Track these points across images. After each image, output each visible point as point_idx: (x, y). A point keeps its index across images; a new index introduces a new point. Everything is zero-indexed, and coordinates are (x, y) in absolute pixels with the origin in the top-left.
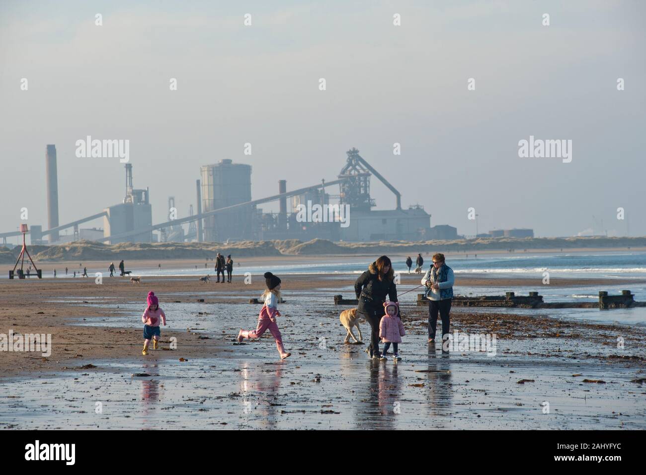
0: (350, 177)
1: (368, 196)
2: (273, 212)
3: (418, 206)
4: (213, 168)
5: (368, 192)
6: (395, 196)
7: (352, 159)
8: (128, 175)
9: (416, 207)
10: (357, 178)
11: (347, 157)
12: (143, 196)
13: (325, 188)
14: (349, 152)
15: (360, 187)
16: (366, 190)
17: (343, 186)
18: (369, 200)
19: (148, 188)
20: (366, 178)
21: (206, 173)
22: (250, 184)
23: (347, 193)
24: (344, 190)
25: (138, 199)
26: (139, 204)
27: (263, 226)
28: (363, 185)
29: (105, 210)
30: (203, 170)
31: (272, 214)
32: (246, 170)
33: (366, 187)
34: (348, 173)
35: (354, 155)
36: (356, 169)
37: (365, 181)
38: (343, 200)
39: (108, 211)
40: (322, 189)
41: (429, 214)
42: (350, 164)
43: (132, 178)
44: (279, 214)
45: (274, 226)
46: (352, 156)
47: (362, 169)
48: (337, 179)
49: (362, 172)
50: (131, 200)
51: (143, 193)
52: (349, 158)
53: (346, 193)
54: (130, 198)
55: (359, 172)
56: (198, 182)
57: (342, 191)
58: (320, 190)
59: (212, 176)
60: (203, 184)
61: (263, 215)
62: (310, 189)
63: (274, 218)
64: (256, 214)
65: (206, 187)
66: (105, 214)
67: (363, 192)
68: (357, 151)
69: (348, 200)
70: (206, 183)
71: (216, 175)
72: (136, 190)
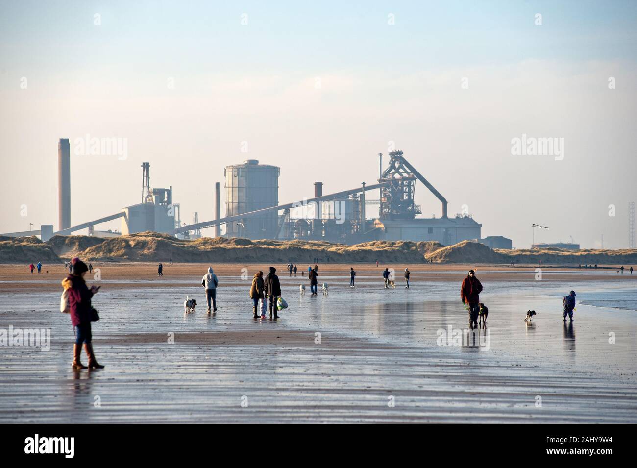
0: (392, 181)
1: (412, 202)
4: (238, 169)
5: (412, 198)
6: (440, 203)
7: (395, 161)
8: (145, 175)
9: (464, 216)
10: (400, 182)
11: (390, 159)
12: (166, 196)
13: (366, 192)
14: (392, 154)
15: (403, 192)
16: (409, 196)
17: (385, 190)
18: (413, 207)
19: (171, 187)
20: (410, 183)
21: (230, 174)
22: (278, 187)
23: (389, 198)
24: (385, 195)
25: (160, 199)
26: (160, 204)
27: (296, 233)
28: (407, 190)
29: (123, 210)
30: (227, 170)
32: (274, 171)
33: (410, 193)
34: (390, 177)
35: (397, 156)
36: (400, 174)
37: (409, 186)
38: (384, 206)
39: (127, 211)
40: (362, 193)
41: (479, 223)
42: (392, 166)
43: (149, 178)
45: (309, 232)
47: (406, 172)
48: (377, 183)
49: (405, 175)
50: (152, 200)
51: (166, 192)
52: (392, 160)
53: (387, 198)
54: (150, 198)
55: (402, 175)
56: (218, 185)
57: (382, 196)
58: (358, 194)
59: (237, 177)
60: (227, 186)
61: (296, 220)
62: (349, 192)
63: (309, 223)
64: (290, 219)
65: (230, 189)
66: (124, 214)
67: (407, 198)
68: (400, 153)
69: (390, 206)
70: (230, 185)
71: (241, 177)
72: (158, 189)
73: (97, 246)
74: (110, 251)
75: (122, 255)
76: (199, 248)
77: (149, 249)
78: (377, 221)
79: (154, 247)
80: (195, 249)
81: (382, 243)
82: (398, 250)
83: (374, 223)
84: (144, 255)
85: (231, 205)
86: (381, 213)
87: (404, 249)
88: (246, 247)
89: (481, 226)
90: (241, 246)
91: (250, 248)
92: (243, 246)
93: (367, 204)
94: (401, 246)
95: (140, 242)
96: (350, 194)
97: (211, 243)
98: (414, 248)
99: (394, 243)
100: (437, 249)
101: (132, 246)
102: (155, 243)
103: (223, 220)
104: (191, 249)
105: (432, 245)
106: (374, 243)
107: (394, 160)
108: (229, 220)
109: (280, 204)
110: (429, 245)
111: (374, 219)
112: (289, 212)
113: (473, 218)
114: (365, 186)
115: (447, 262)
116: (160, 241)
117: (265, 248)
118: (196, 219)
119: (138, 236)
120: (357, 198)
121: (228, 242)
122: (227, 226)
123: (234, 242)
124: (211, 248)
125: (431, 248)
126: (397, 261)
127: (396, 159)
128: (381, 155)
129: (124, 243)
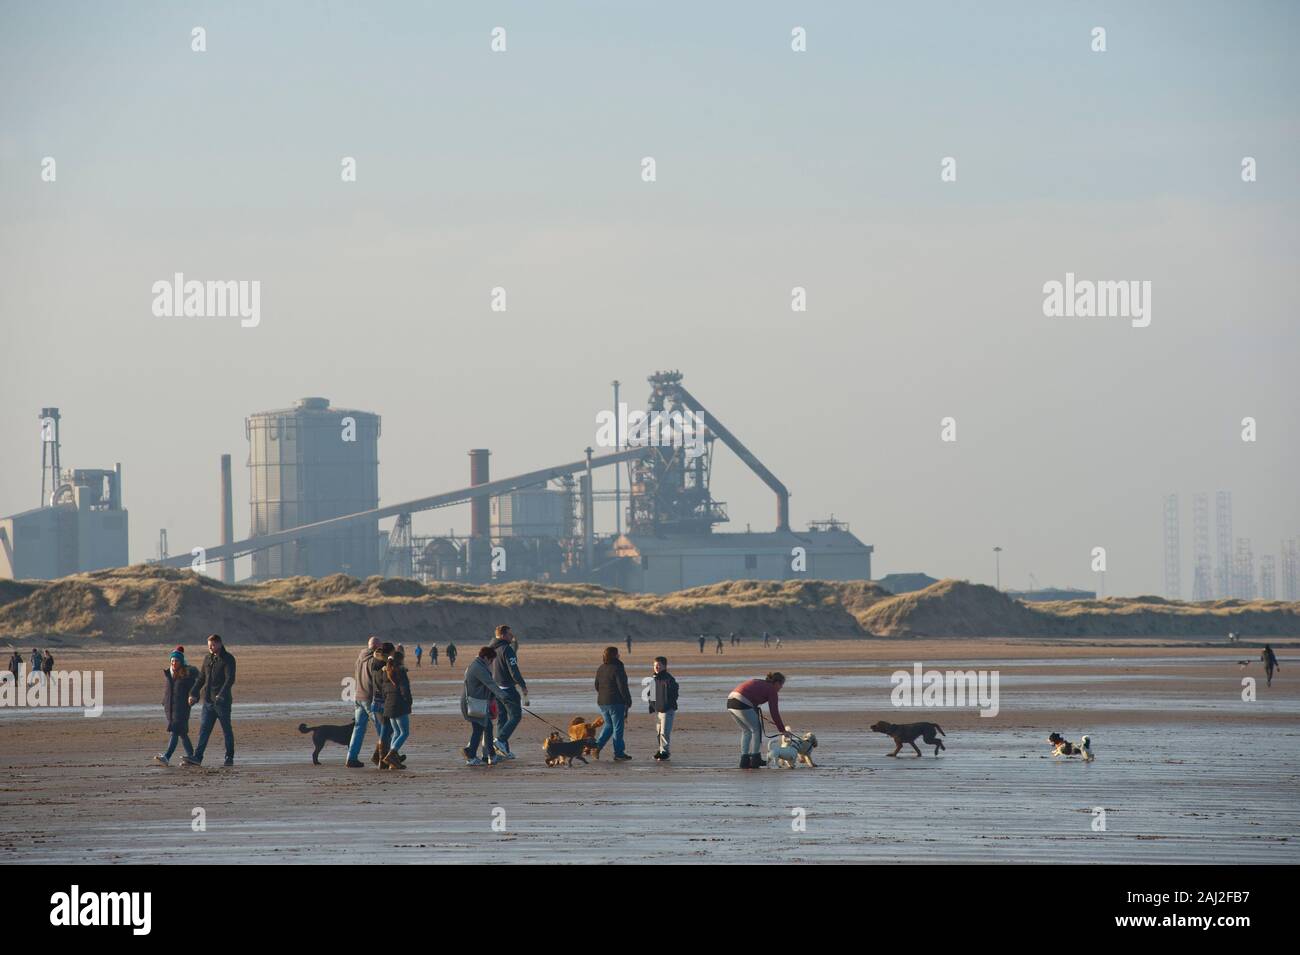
1: (706, 494)
2: (456, 534)
3: (833, 523)
4: (280, 420)
5: (705, 483)
7: (663, 397)
9: (829, 526)
11: (649, 390)
12: (106, 487)
13: (595, 472)
14: (656, 379)
15: (682, 471)
16: (699, 480)
17: (640, 466)
18: (708, 505)
19: (119, 465)
21: (261, 432)
22: (377, 463)
23: (649, 485)
24: (640, 479)
25: (92, 495)
26: (93, 508)
28: (692, 464)
30: (252, 423)
31: (452, 537)
33: (700, 472)
35: (667, 384)
38: (637, 505)
40: (584, 473)
41: (867, 544)
42: (655, 408)
44: (472, 539)
45: (459, 570)
46: (664, 389)
48: (622, 449)
50: (72, 497)
51: (106, 479)
52: (655, 395)
53: (646, 485)
54: (67, 494)
56: (226, 461)
57: (634, 481)
58: (577, 476)
59: (278, 441)
60: (253, 461)
61: (428, 542)
62: (553, 473)
63: (458, 549)
64: (411, 538)
65: (261, 470)
67: (692, 484)
68: (676, 377)
69: (652, 503)
70: (261, 459)
71: (288, 439)
72: (85, 471)
75: (87, 629)
76: (292, 604)
77: (160, 610)
78: (623, 541)
79: (173, 604)
80: (283, 607)
81: (746, 588)
82: (793, 604)
83: (615, 547)
84: (147, 627)
85: (262, 507)
86: (632, 522)
87: (806, 602)
88: (418, 599)
89: (871, 549)
90: (404, 598)
91: (427, 602)
92: (408, 599)
93: (599, 499)
94: (798, 595)
95: (134, 593)
96: (557, 476)
97: (315, 591)
98: (831, 599)
99: (777, 588)
100: (873, 603)
101: (112, 603)
102: (176, 592)
103: (242, 546)
104: (271, 608)
105: (861, 590)
106: (726, 588)
107: (660, 393)
109: (382, 505)
110: (854, 592)
111: (615, 537)
112: (410, 523)
113: (851, 531)
114: (593, 456)
115: (909, 636)
116: (188, 587)
117: (465, 604)
119: (116, 576)
120: (573, 485)
121: (361, 587)
122: (254, 558)
123: (378, 587)
124: (325, 606)
125: (858, 599)
126: (794, 633)
127: (667, 391)
128: (616, 384)
129: (89, 596)
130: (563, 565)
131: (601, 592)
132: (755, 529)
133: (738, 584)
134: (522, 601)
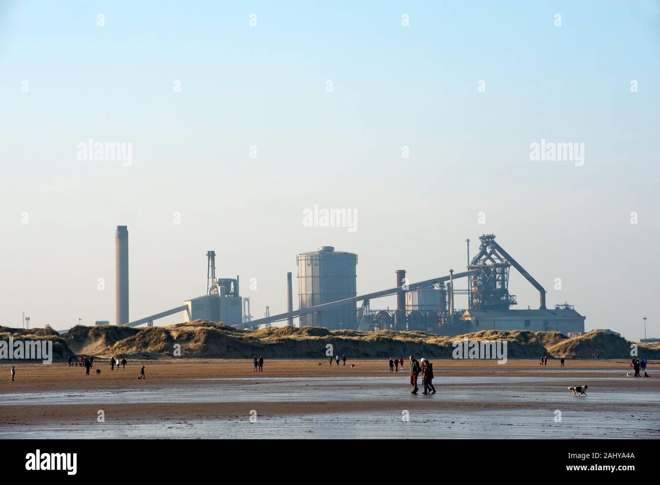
0: (484, 268)
1: (506, 291)
2: (389, 309)
3: (566, 305)
4: (312, 257)
5: (506, 286)
6: (538, 293)
8: (210, 265)
9: (564, 307)
10: (492, 269)
11: (480, 243)
12: (232, 287)
13: (454, 281)
14: (483, 238)
15: (495, 280)
16: (503, 285)
17: (475, 278)
18: (507, 297)
19: (238, 277)
20: (503, 270)
21: (303, 262)
22: (356, 276)
23: (480, 287)
24: (475, 284)
25: (226, 290)
26: (226, 296)
27: (377, 327)
28: (500, 278)
30: (300, 258)
31: (388, 311)
32: (351, 259)
33: (504, 281)
34: (481, 263)
35: (488, 240)
36: (492, 260)
37: (503, 273)
38: (474, 296)
39: (189, 304)
40: (449, 281)
41: (583, 315)
42: (483, 252)
43: (214, 268)
44: (397, 311)
45: (391, 325)
46: (487, 242)
47: (499, 258)
48: (466, 270)
49: (498, 261)
50: (217, 291)
51: (232, 283)
52: (482, 245)
53: (478, 287)
54: (215, 289)
55: (495, 262)
56: (290, 275)
57: (473, 285)
58: (446, 283)
59: (311, 266)
60: (300, 275)
61: (377, 313)
62: (435, 281)
63: (391, 316)
64: (369, 311)
65: (304, 279)
66: (186, 307)
67: (500, 287)
68: (492, 237)
69: (481, 296)
70: (304, 275)
71: (315, 265)
72: (223, 279)
73: (129, 338)
74: (146, 345)
75: (162, 351)
76: (262, 339)
77: (196, 342)
78: (467, 313)
79: (202, 339)
80: (256, 341)
81: (492, 334)
82: (514, 342)
83: (463, 316)
84: (190, 350)
85: (304, 296)
86: (471, 303)
87: (520, 341)
88: (323, 338)
89: (584, 318)
90: (316, 337)
91: (327, 339)
92: (318, 338)
93: (456, 294)
94: (517, 337)
95: (185, 333)
96: (437, 283)
97: (277, 334)
98: (533, 340)
99: (507, 334)
100: (559, 342)
101: (175, 339)
102: (204, 333)
103: (296, 313)
104: (250, 341)
105: (553, 336)
106: (483, 334)
107: (485, 245)
108: (302, 313)
109: (358, 295)
110: (549, 336)
111: (464, 311)
112: (369, 304)
113: (575, 309)
114: (453, 273)
116: (209, 330)
117: (346, 340)
118: (267, 313)
120: (444, 287)
121: (299, 332)
122: (300, 319)
123: (307, 332)
124: (276, 340)
125: (551, 340)
127: (488, 244)
128: (468, 241)
129: (164, 335)
130: (439, 323)
131: (424, 335)
132: (532, 308)
133: (489, 332)
134: (375, 339)
